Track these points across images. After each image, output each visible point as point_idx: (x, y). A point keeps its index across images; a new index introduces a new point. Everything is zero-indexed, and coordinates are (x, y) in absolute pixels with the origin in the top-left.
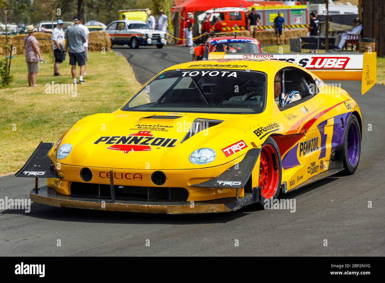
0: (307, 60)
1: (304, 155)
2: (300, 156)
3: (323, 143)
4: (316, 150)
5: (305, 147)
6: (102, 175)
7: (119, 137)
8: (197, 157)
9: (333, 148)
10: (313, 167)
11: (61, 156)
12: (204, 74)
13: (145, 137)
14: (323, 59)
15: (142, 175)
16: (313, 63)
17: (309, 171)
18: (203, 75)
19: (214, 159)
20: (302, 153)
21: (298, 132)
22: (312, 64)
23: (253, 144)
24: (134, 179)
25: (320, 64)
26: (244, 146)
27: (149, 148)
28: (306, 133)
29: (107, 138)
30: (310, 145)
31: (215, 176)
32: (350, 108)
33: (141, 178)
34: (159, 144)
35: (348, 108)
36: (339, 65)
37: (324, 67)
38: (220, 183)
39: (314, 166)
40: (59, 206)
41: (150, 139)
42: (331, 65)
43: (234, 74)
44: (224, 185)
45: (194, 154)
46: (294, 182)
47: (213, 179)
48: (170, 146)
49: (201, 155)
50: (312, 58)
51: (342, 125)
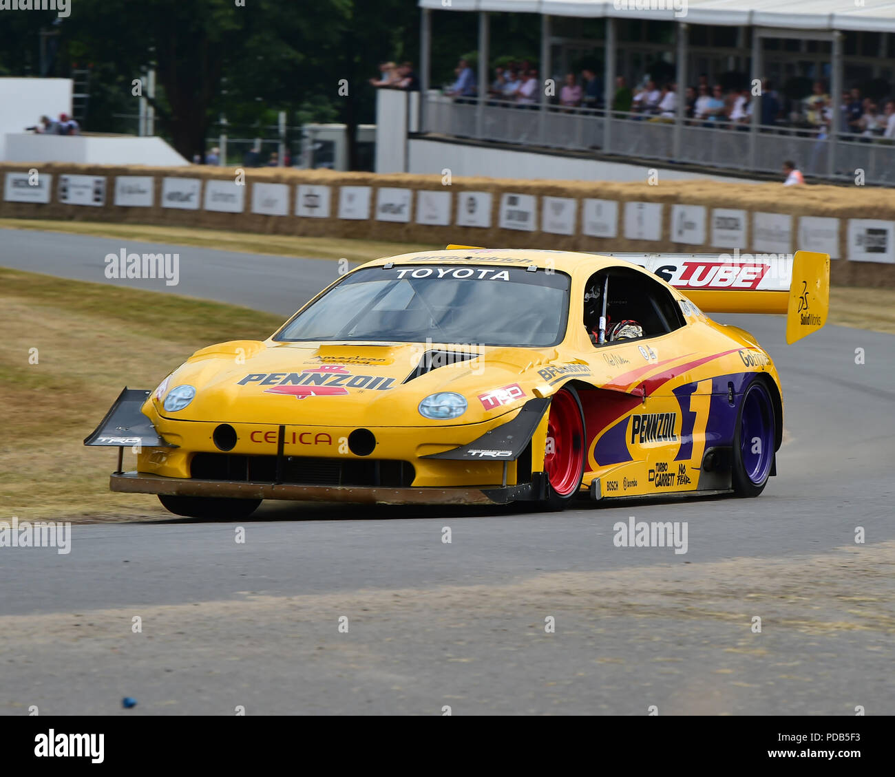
0: (673, 269)
1: (641, 441)
2: (633, 442)
3: (687, 429)
4: (670, 440)
5: (643, 427)
6: (256, 437)
7: (285, 374)
8: (433, 407)
9: (708, 444)
10: (662, 473)
11: (174, 407)
12: (442, 273)
13: (334, 374)
14: (709, 267)
15: (331, 436)
16: (687, 275)
17: (652, 477)
18: (440, 276)
19: (464, 412)
20: (637, 437)
21: (629, 391)
22: (683, 278)
23: (535, 391)
24: (316, 443)
25: (701, 278)
26: (520, 393)
27: (343, 391)
28: (647, 398)
29: (261, 376)
30: (655, 425)
31: (465, 443)
32: (753, 365)
33: (330, 442)
34: (361, 385)
35: (747, 363)
36: (744, 281)
37: (710, 285)
38: (474, 453)
39: (665, 472)
40: (174, 493)
41: (344, 377)
42: (725, 280)
43: (503, 275)
44: (481, 456)
45: (427, 402)
46: (617, 485)
47: (461, 447)
48: (383, 387)
49: (440, 403)
50: (685, 264)
51: (730, 398)
